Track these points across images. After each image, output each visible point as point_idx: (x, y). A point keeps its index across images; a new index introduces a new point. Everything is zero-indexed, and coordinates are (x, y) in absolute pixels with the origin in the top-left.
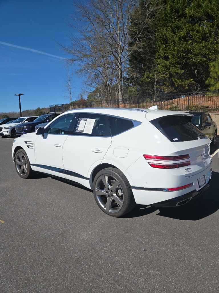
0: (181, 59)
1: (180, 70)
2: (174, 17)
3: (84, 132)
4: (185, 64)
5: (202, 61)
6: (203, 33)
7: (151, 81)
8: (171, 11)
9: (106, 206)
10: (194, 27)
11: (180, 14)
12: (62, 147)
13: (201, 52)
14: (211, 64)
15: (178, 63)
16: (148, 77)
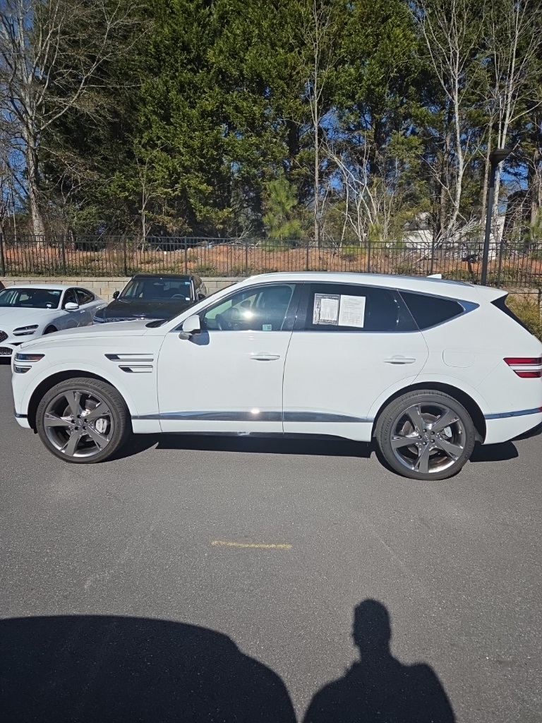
0: (207, 160)
1: (205, 184)
2: (182, 60)
3: (340, 324)
4: (214, 172)
5: (250, 175)
6: (250, 116)
7: (131, 198)
8: (173, 42)
9: (418, 466)
10: (227, 96)
11: (192, 55)
12: (282, 359)
13: (248, 155)
14: (270, 185)
15: (201, 169)
16: (123, 188)
